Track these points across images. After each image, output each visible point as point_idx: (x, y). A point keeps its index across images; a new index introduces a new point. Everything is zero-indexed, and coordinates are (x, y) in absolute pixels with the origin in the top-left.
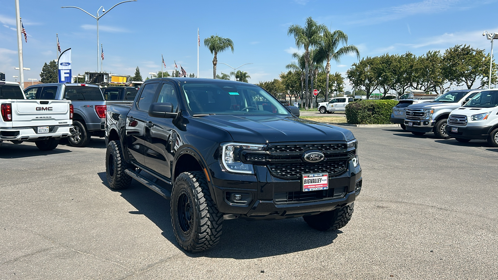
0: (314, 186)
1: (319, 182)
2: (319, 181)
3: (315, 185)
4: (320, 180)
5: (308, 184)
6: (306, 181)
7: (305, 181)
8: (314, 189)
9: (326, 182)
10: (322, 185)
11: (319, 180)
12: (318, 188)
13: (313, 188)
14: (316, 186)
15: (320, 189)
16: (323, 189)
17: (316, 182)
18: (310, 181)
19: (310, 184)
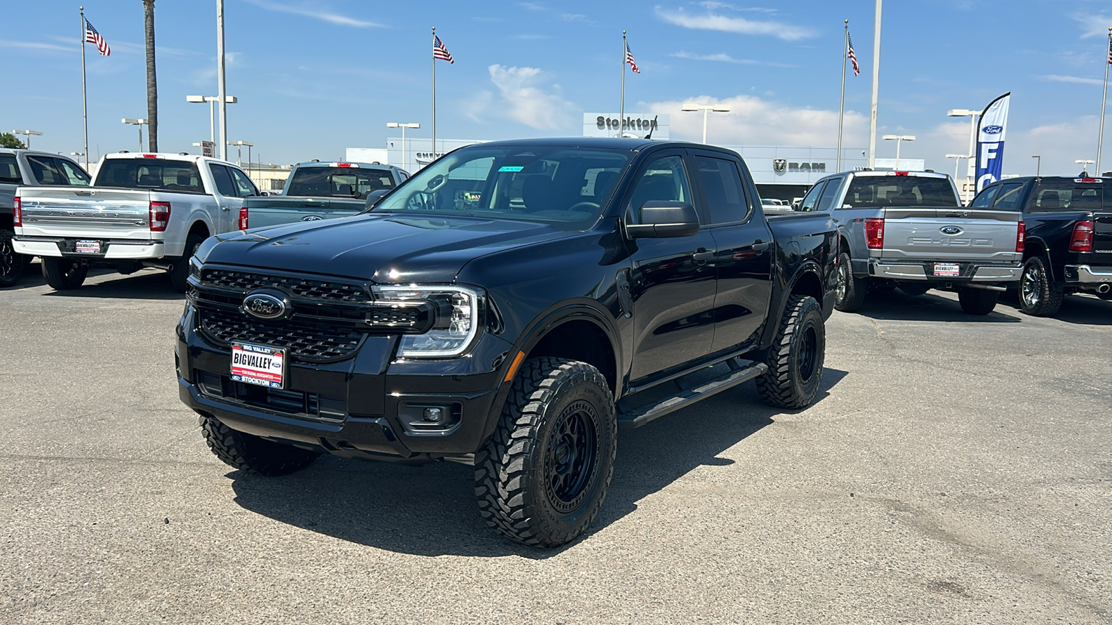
0: (254, 374)
1: (265, 367)
2: (267, 365)
3: (257, 372)
4: (267, 361)
5: (241, 366)
6: (239, 358)
7: (236, 358)
8: (251, 381)
9: (279, 371)
10: (272, 377)
11: (265, 363)
12: (260, 380)
13: (249, 376)
14: (258, 374)
15: (263, 384)
16: (270, 385)
17: (258, 364)
18: (247, 359)
19: (246, 366)
